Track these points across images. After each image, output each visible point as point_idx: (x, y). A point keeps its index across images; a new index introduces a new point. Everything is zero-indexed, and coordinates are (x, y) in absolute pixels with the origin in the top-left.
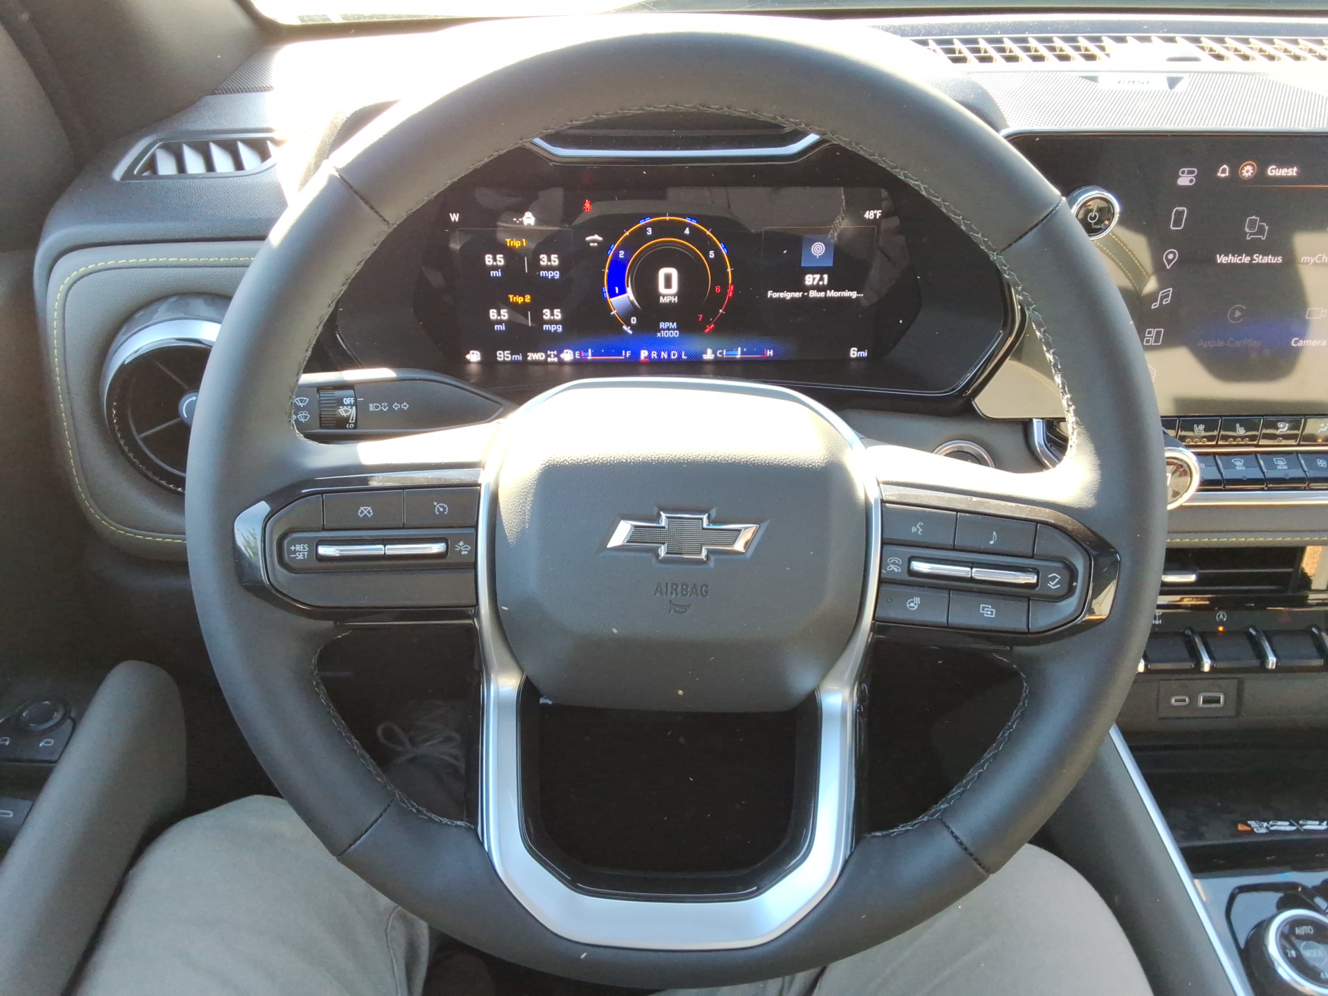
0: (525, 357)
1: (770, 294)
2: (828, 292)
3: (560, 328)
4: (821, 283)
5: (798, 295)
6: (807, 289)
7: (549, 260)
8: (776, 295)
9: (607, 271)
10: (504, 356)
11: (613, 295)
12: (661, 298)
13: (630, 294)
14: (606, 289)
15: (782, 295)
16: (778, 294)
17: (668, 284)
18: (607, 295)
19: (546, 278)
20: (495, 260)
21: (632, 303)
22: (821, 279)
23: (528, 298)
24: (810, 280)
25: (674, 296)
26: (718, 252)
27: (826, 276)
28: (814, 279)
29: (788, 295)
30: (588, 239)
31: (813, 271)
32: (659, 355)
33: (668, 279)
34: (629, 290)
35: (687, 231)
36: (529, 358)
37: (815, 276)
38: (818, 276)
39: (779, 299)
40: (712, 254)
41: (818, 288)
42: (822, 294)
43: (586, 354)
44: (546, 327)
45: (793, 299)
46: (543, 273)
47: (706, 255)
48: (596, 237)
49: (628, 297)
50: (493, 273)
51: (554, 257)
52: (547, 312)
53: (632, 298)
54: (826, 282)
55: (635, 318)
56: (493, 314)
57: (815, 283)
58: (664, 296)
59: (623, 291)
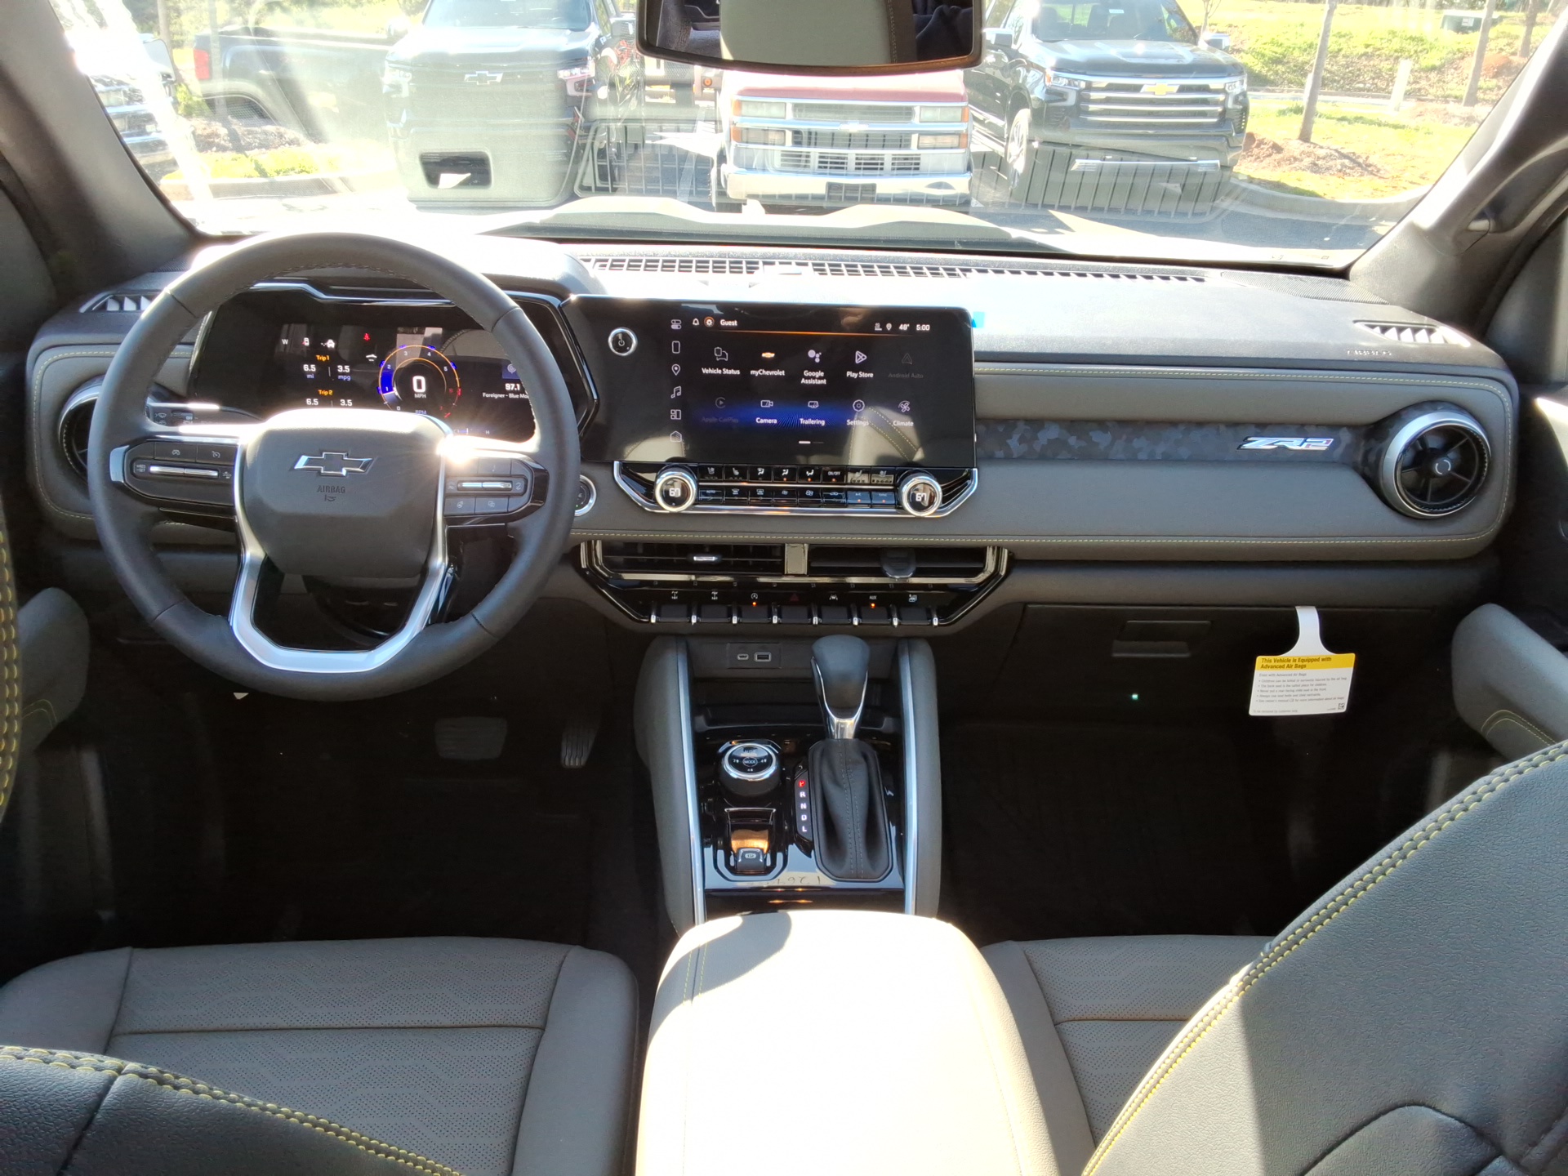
1: (484, 394)
4: (516, 389)
5: (502, 396)
6: (507, 392)
7: (344, 369)
8: (488, 396)
9: (380, 379)
11: (384, 391)
12: (415, 394)
13: (395, 391)
14: (380, 388)
15: (492, 395)
16: (490, 395)
17: (419, 386)
19: (342, 380)
20: (310, 368)
21: (397, 397)
22: (516, 387)
23: (331, 392)
24: (509, 387)
25: (424, 393)
26: (449, 367)
27: (518, 385)
28: (511, 387)
29: (496, 396)
30: (368, 356)
31: (510, 381)
33: (419, 383)
34: (395, 389)
35: (429, 354)
37: (511, 384)
38: (513, 385)
39: (490, 398)
40: (446, 369)
41: (514, 392)
42: (517, 396)
45: (499, 398)
46: (340, 377)
47: (443, 370)
48: (373, 356)
49: (394, 393)
50: (309, 376)
51: (347, 367)
53: (397, 394)
54: (519, 389)
55: (399, 408)
56: (309, 402)
57: (513, 389)
58: (417, 393)
59: (391, 390)
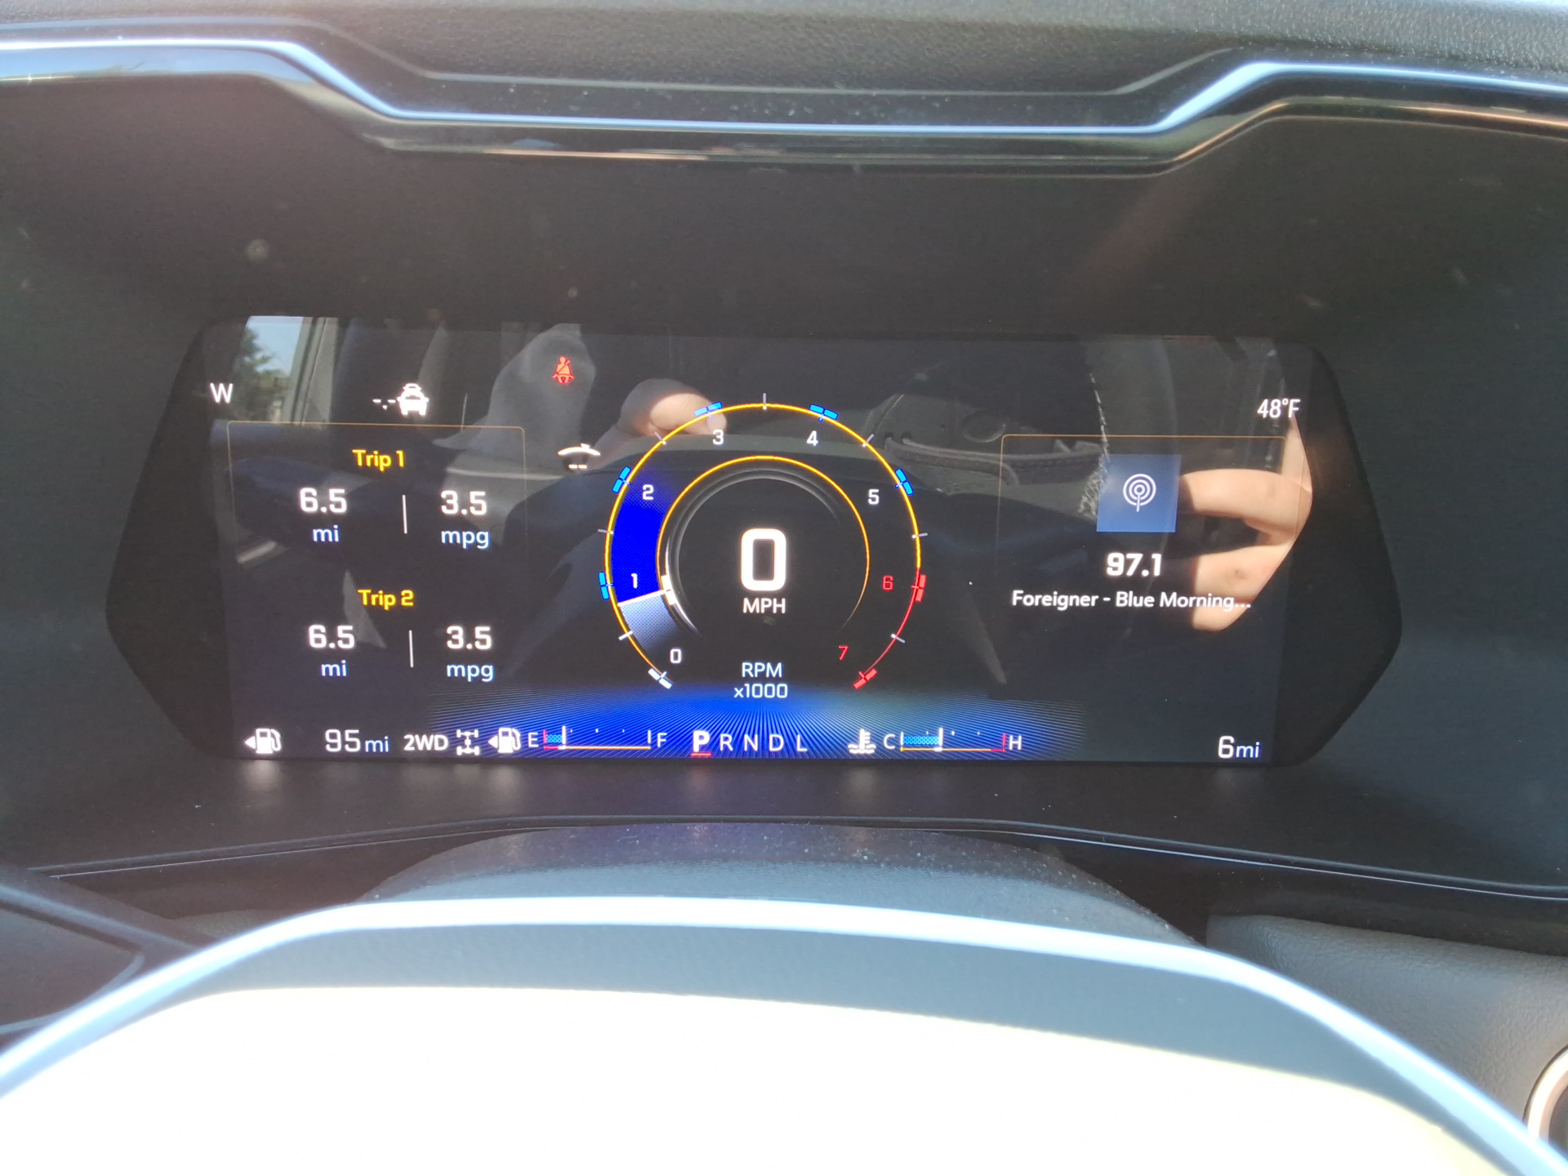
0: (397, 742)
1: (1016, 596)
2: (1164, 595)
3: (488, 673)
4: (1145, 573)
5: (1085, 601)
6: (1111, 587)
7: (465, 503)
8: (1031, 600)
9: (610, 532)
10: (344, 742)
11: (625, 592)
12: (746, 601)
13: (668, 592)
14: (606, 578)
15: (1046, 600)
16: (1038, 597)
17: (764, 568)
18: (609, 592)
19: (457, 546)
20: (324, 501)
21: (671, 610)
22: (1147, 563)
23: (408, 597)
24: (1116, 564)
25: (777, 595)
26: (889, 491)
27: (1157, 558)
28: (1128, 563)
29: (1063, 602)
30: (564, 452)
31: (1123, 543)
32: (738, 742)
33: (764, 552)
34: (666, 581)
35: (814, 440)
36: (408, 748)
37: (1129, 556)
38: (1137, 558)
39: (1040, 610)
40: (873, 497)
41: (1136, 584)
42: (1148, 601)
43: (553, 739)
45: (1073, 609)
47: (861, 501)
49: (664, 598)
50: (319, 534)
51: (477, 496)
52: (457, 632)
53: (673, 600)
54: (1157, 572)
55: (679, 651)
56: (316, 636)
57: (1130, 573)
58: (753, 596)
59: (650, 585)
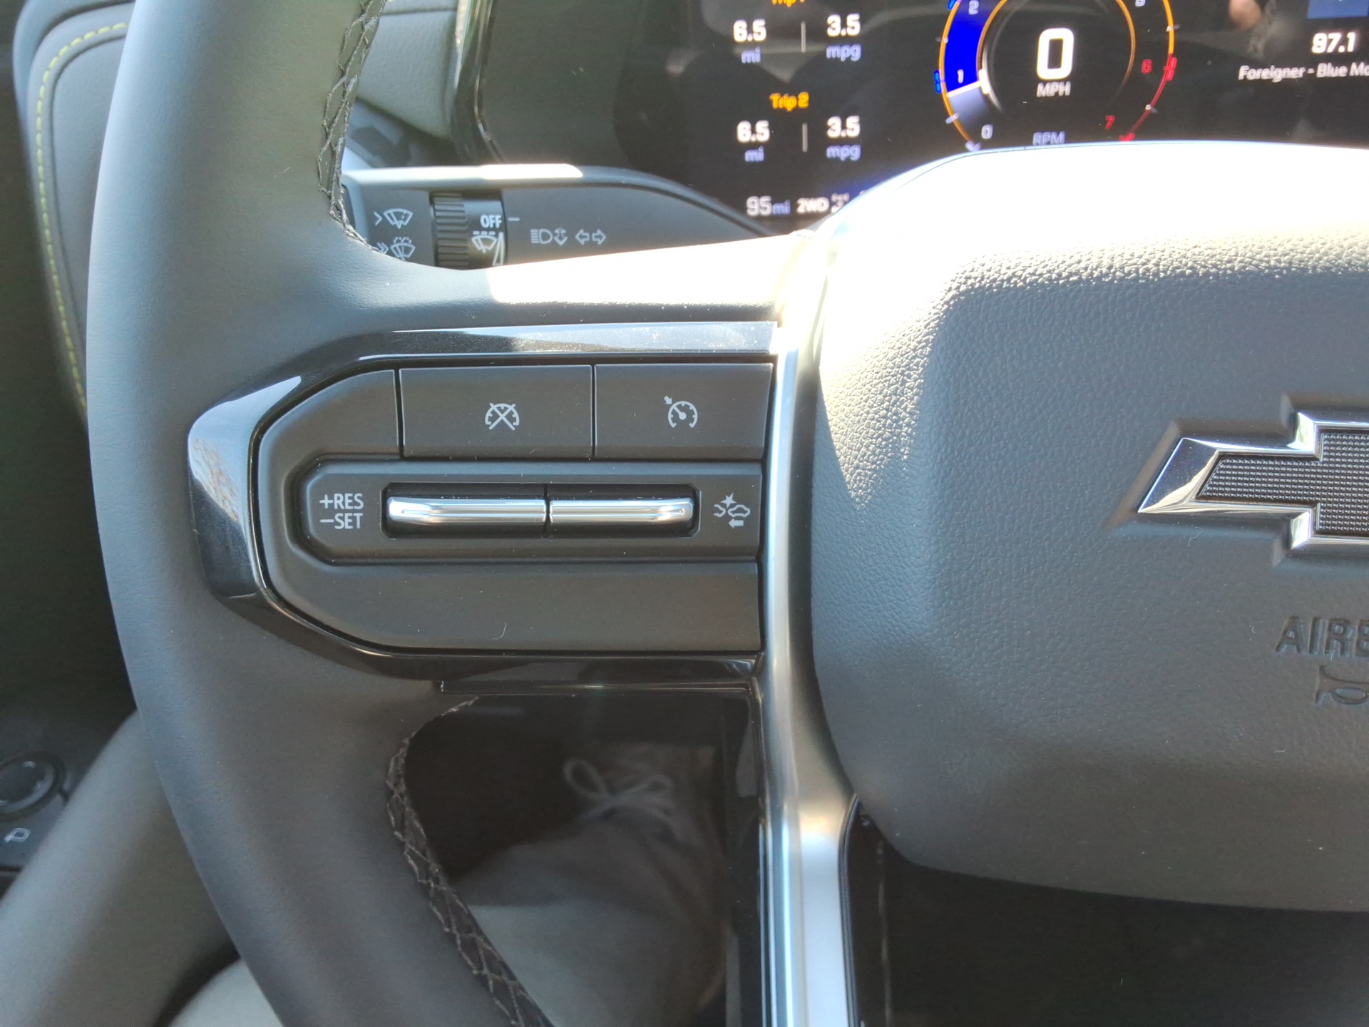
0: (794, 206)
1: (1242, 71)
2: (1354, 66)
3: (854, 153)
4: (1342, 49)
5: (1296, 73)
6: (1316, 60)
7: (844, 25)
8: (1254, 74)
9: (945, 40)
10: (760, 207)
11: (952, 84)
12: (1040, 87)
13: (984, 82)
14: (941, 75)
15: (1265, 74)
16: (1259, 71)
17: (1055, 61)
18: (943, 86)
19: (837, 60)
20: (750, 30)
21: (986, 98)
22: (1344, 41)
23: (803, 100)
24: (1321, 43)
25: (1064, 81)
27: (1352, 36)
28: (1330, 41)
29: (1278, 74)
31: (1330, 24)
33: (1056, 47)
34: (983, 74)
36: (801, 210)
37: (1332, 35)
38: (1336, 37)
39: (1260, 82)
41: (1335, 59)
42: (1341, 72)
44: (832, 152)
45: (1286, 81)
47: (1131, 3)
49: (980, 89)
50: (746, 56)
51: (853, 19)
52: (834, 122)
53: (987, 89)
54: (1351, 48)
55: (989, 129)
56: (743, 132)
57: (1330, 50)
58: (1045, 82)
59: (971, 78)
